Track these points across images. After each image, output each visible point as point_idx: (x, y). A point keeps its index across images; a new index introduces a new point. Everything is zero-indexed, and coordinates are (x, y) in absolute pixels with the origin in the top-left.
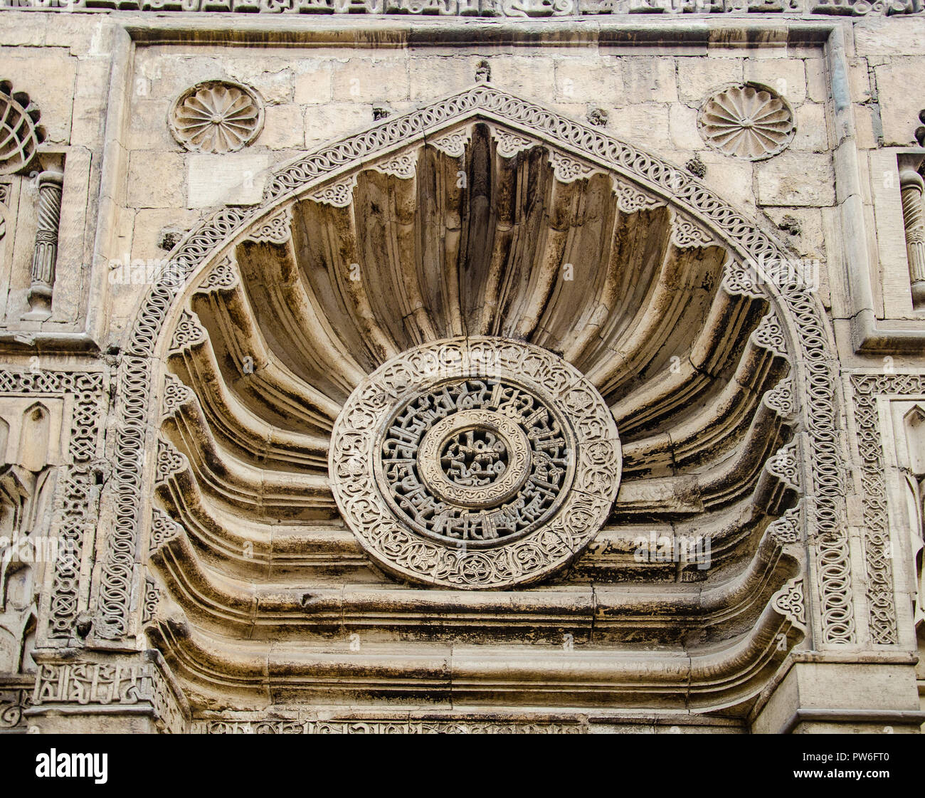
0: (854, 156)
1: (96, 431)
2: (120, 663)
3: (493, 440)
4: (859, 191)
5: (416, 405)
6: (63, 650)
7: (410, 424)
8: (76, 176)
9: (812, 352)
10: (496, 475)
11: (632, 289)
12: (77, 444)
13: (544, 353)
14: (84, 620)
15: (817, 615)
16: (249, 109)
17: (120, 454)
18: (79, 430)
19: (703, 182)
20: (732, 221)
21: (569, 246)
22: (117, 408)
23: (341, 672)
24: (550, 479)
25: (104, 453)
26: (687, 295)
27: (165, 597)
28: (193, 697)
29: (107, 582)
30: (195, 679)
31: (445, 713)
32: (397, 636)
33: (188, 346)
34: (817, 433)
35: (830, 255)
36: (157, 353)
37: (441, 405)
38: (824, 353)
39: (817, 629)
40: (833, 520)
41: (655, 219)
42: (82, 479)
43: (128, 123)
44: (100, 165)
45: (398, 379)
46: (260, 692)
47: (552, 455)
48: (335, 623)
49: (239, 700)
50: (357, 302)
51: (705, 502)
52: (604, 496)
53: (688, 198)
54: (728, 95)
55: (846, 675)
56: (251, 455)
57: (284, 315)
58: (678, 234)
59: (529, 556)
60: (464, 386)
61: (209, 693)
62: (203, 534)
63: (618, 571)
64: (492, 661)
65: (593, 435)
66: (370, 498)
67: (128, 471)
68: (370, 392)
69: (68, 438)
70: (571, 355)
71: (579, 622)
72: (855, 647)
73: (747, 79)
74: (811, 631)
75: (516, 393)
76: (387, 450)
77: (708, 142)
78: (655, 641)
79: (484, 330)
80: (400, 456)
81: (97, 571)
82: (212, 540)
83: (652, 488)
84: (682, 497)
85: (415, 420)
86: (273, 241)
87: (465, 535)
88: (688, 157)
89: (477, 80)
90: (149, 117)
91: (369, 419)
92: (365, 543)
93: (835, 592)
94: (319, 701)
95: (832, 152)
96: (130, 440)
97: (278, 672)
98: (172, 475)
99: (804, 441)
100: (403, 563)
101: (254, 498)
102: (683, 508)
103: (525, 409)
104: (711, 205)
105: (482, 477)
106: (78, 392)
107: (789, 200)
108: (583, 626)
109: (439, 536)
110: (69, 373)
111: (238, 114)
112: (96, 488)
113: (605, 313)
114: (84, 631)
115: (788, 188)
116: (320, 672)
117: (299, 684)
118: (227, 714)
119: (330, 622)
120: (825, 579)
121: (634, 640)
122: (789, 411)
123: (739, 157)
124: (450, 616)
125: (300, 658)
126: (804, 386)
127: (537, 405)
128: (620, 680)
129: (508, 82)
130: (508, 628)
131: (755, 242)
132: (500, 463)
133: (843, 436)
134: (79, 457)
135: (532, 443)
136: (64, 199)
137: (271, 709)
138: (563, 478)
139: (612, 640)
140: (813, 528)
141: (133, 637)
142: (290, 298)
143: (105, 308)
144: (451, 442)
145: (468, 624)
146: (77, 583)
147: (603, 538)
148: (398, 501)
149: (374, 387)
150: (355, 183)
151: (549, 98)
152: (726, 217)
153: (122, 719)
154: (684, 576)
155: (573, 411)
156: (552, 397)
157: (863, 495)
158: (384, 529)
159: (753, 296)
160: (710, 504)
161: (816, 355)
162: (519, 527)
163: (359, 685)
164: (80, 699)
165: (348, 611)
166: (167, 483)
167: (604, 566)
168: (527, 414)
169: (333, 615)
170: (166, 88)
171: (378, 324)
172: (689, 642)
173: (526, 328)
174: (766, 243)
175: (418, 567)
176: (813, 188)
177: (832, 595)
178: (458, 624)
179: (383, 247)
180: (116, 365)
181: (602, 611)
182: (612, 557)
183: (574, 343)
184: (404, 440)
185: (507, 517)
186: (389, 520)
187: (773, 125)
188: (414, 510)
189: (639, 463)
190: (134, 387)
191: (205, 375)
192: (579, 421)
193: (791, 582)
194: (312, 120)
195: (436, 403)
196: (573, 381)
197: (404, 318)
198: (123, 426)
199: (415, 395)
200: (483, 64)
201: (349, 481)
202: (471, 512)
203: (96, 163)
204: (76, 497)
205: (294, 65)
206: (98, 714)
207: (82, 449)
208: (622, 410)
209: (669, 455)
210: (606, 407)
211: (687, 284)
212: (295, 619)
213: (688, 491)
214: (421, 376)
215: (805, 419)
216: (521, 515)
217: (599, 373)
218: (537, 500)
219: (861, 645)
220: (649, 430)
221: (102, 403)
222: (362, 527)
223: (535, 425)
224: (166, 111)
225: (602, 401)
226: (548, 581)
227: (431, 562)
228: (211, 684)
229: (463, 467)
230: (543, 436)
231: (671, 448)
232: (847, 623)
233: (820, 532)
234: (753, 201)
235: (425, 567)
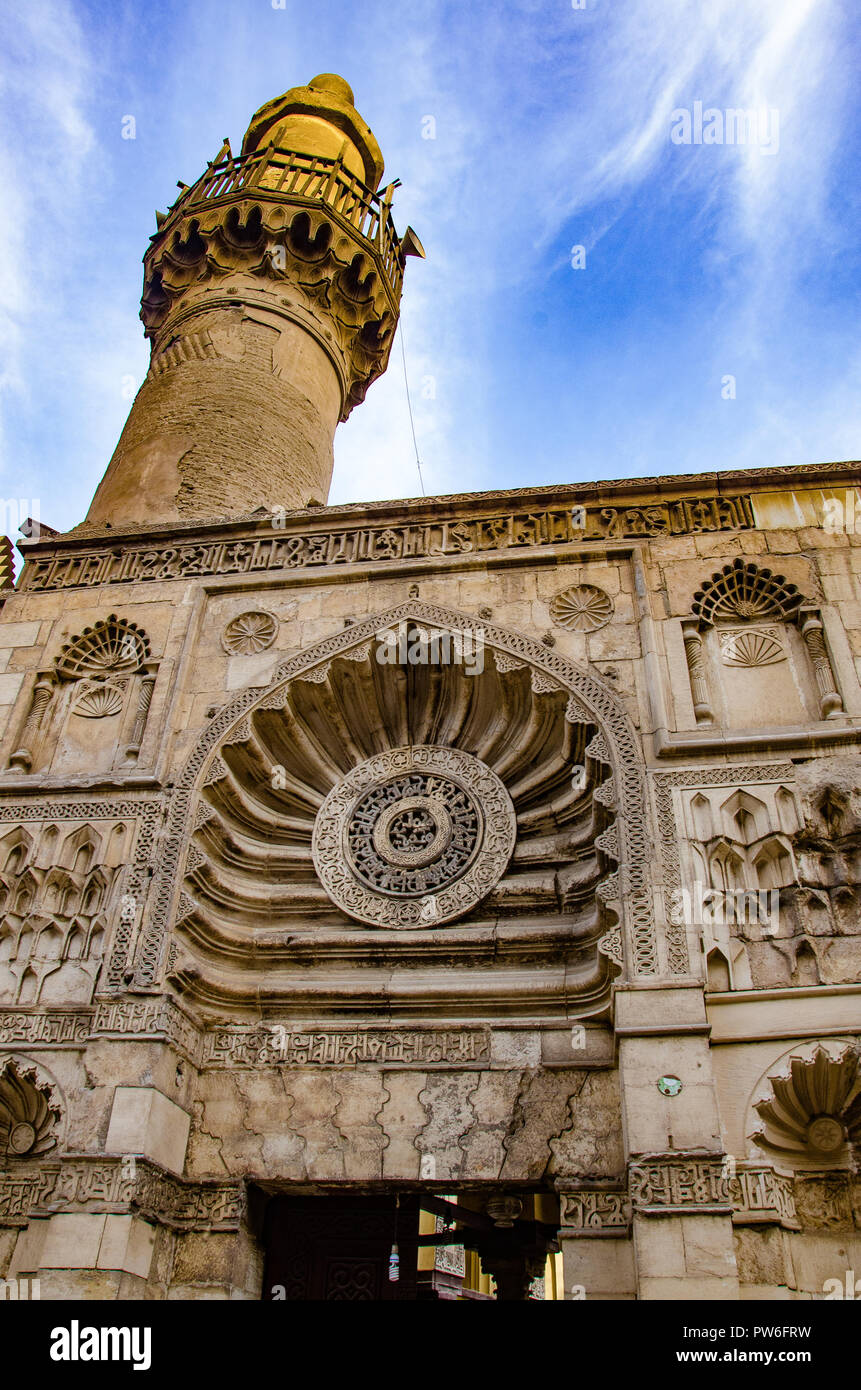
0: (651, 626)
1: (152, 840)
2: (149, 1003)
3: (426, 817)
4: (655, 649)
5: (374, 795)
6: (114, 994)
7: (370, 809)
8: (163, 677)
9: (627, 759)
10: (427, 843)
11: (521, 708)
12: (140, 850)
13: (463, 754)
14: (129, 972)
15: (630, 954)
16: (270, 626)
17: (165, 855)
18: (142, 839)
19: (553, 650)
20: (571, 674)
21: (476, 685)
22: (168, 824)
23: (310, 995)
24: (465, 844)
25: (155, 854)
26: (553, 716)
27: (183, 954)
28: (205, 1017)
29: (146, 946)
30: (208, 1004)
31: (383, 1026)
32: (354, 964)
33: (215, 780)
34: (629, 818)
35: (638, 691)
36: (196, 787)
37: (392, 794)
38: (635, 760)
39: (631, 965)
40: (641, 881)
41: (524, 675)
42: (140, 873)
43: (197, 642)
44: (178, 668)
45: (363, 778)
46: (254, 1010)
47: (467, 826)
48: (310, 956)
49: (239, 1018)
50: (338, 729)
51: (578, 854)
52: (503, 855)
53: (543, 661)
54: (570, 592)
55: (652, 999)
56: (264, 835)
57: (288, 742)
58: (538, 686)
59: (448, 903)
60: (408, 780)
61: (217, 1013)
62: (221, 897)
63: (517, 908)
64: (418, 984)
65: (495, 810)
66: (339, 864)
67: (168, 867)
68: (343, 789)
69: (135, 845)
70: (480, 755)
71: (485, 951)
72: (659, 977)
73: (582, 582)
74: (627, 967)
75: (443, 783)
76: (352, 828)
77: (557, 623)
78: (544, 961)
79: (423, 740)
80: (362, 832)
81: (141, 938)
82: (228, 901)
83: (539, 845)
84: (562, 851)
85: (373, 807)
86: (276, 708)
87: (403, 889)
88: (543, 634)
89: (410, 597)
90: (210, 637)
91: (341, 808)
92: (333, 897)
93: (644, 936)
94: (296, 1016)
95: (638, 623)
96: (172, 845)
97: (267, 996)
98: (195, 869)
99: (621, 823)
100: (358, 911)
101: (261, 866)
102: (564, 859)
103: (449, 794)
104: (557, 664)
105: (417, 845)
106: (145, 815)
107: (611, 656)
108: (488, 953)
109: (384, 891)
110: (142, 802)
111: (263, 630)
112: (147, 879)
113: (505, 724)
114: (128, 980)
115: (609, 648)
116: (295, 995)
117: (283, 1004)
118: (230, 1028)
119: (307, 956)
120: (636, 926)
121: (528, 961)
122: (612, 802)
123: (577, 631)
124: (391, 950)
125: (282, 986)
126: (621, 784)
127: (457, 790)
128: (513, 996)
129: (430, 596)
130: (434, 957)
131: (587, 687)
132: (430, 834)
133: (648, 818)
134: (140, 858)
135: (453, 818)
136: (155, 691)
137: (260, 1024)
138: (474, 842)
139: (512, 962)
140: (626, 887)
141: (159, 984)
142: (291, 734)
143: (168, 759)
144: (397, 820)
145: (405, 955)
146: (128, 946)
147: (501, 887)
148: (357, 865)
149: (346, 785)
150: (329, 666)
151: (455, 604)
152: (567, 672)
153: (145, 1044)
154: (566, 910)
155: (482, 794)
156: (467, 784)
157: (662, 862)
158: (347, 887)
159: (586, 723)
160: (582, 855)
161: (629, 761)
162: (442, 881)
163: (323, 1004)
164: (121, 1028)
165: (319, 948)
166: (192, 874)
167: (506, 905)
168: (450, 798)
169: (308, 951)
170: (222, 619)
171: (353, 740)
172: (570, 961)
173: (452, 737)
174: (594, 687)
175: (368, 914)
176: (625, 648)
177: (641, 938)
178: (397, 955)
179: (355, 694)
180: (170, 795)
181: (501, 942)
182: (510, 899)
183: (485, 745)
184: (365, 821)
185: (434, 873)
186: (350, 880)
187: (600, 608)
188: (368, 871)
189: (531, 827)
190: (179, 810)
191: (228, 793)
192: (486, 801)
193: (613, 929)
194: (306, 630)
195: (388, 793)
196: (483, 773)
197: (371, 734)
198: (169, 836)
199: (374, 789)
200: (415, 587)
201: (325, 852)
202: (408, 871)
203: (176, 668)
204: (135, 886)
205: (299, 598)
206: (130, 1040)
207: (142, 853)
208: (516, 791)
209: (552, 820)
210: (505, 790)
211: (551, 709)
212: (283, 955)
213: (565, 846)
214: (380, 775)
215: (622, 808)
216: (444, 871)
217: (500, 767)
218: (455, 860)
219: (662, 975)
220: (539, 800)
221: (159, 821)
222: (332, 885)
223: (455, 805)
224: (220, 632)
225: (502, 785)
226: (464, 919)
227: (378, 910)
228: (220, 1006)
229: (405, 839)
230: (461, 813)
231: (553, 815)
232: (652, 959)
233: (632, 891)
234: (586, 659)
235: (373, 914)
